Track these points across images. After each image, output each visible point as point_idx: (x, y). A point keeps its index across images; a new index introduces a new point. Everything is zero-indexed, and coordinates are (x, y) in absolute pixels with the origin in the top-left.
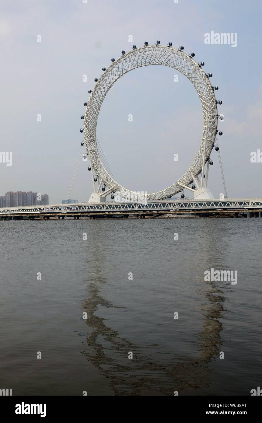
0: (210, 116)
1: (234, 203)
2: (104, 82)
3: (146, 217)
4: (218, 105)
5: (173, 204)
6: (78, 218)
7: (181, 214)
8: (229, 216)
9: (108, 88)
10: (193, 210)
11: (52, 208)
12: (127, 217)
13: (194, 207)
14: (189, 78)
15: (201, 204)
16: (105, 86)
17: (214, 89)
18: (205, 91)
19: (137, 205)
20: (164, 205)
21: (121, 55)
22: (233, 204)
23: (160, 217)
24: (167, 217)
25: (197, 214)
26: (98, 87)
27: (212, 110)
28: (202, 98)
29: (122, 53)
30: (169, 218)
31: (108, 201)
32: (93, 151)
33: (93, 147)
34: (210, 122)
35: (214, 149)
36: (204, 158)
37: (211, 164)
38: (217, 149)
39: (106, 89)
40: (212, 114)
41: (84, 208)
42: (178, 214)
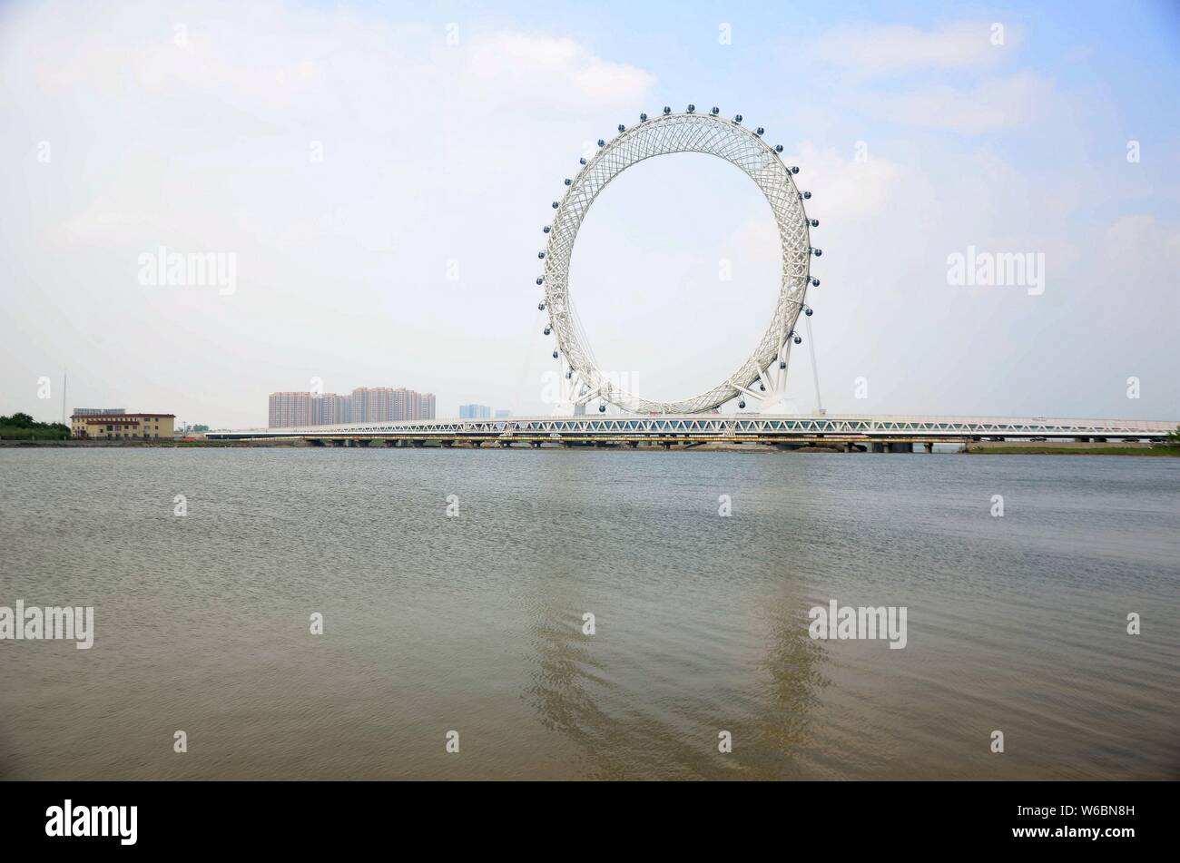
0: (796, 254)
1: (841, 423)
2: (587, 183)
3: (671, 446)
4: (811, 227)
5: (719, 422)
6: (539, 446)
7: (740, 443)
8: (835, 448)
9: (594, 194)
10: (760, 435)
11: (479, 426)
12: (635, 446)
13: (760, 430)
14: (756, 180)
15: (775, 424)
16: (588, 189)
17: (803, 197)
18: (786, 205)
19: (648, 424)
20: (701, 424)
21: (618, 133)
22: (838, 425)
23: (701, 446)
24: (714, 447)
25: (774, 443)
26: (575, 193)
27: (800, 243)
28: (780, 220)
29: (619, 129)
30: (718, 449)
31: (590, 413)
32: (562, 317)
33: (561, 308)
34: (796, 266)
35: (803, 313)
36: (781, 334)
37: (798, 341)
38: (809, 313)
39: (589, 196)
40: (799, 252)
41: (543, 426)
42: (736, 443)
